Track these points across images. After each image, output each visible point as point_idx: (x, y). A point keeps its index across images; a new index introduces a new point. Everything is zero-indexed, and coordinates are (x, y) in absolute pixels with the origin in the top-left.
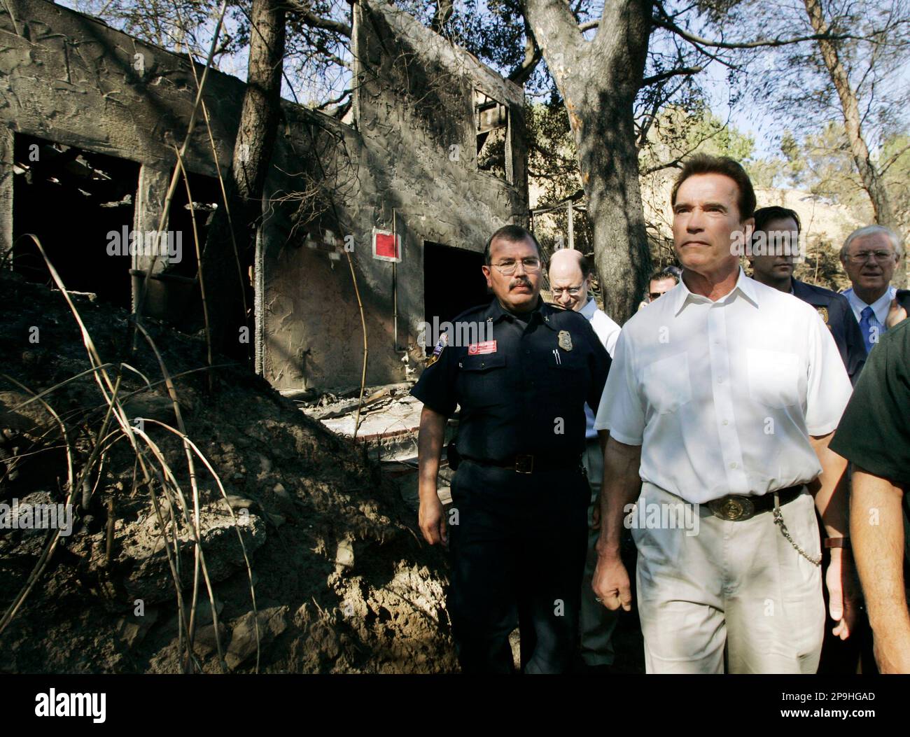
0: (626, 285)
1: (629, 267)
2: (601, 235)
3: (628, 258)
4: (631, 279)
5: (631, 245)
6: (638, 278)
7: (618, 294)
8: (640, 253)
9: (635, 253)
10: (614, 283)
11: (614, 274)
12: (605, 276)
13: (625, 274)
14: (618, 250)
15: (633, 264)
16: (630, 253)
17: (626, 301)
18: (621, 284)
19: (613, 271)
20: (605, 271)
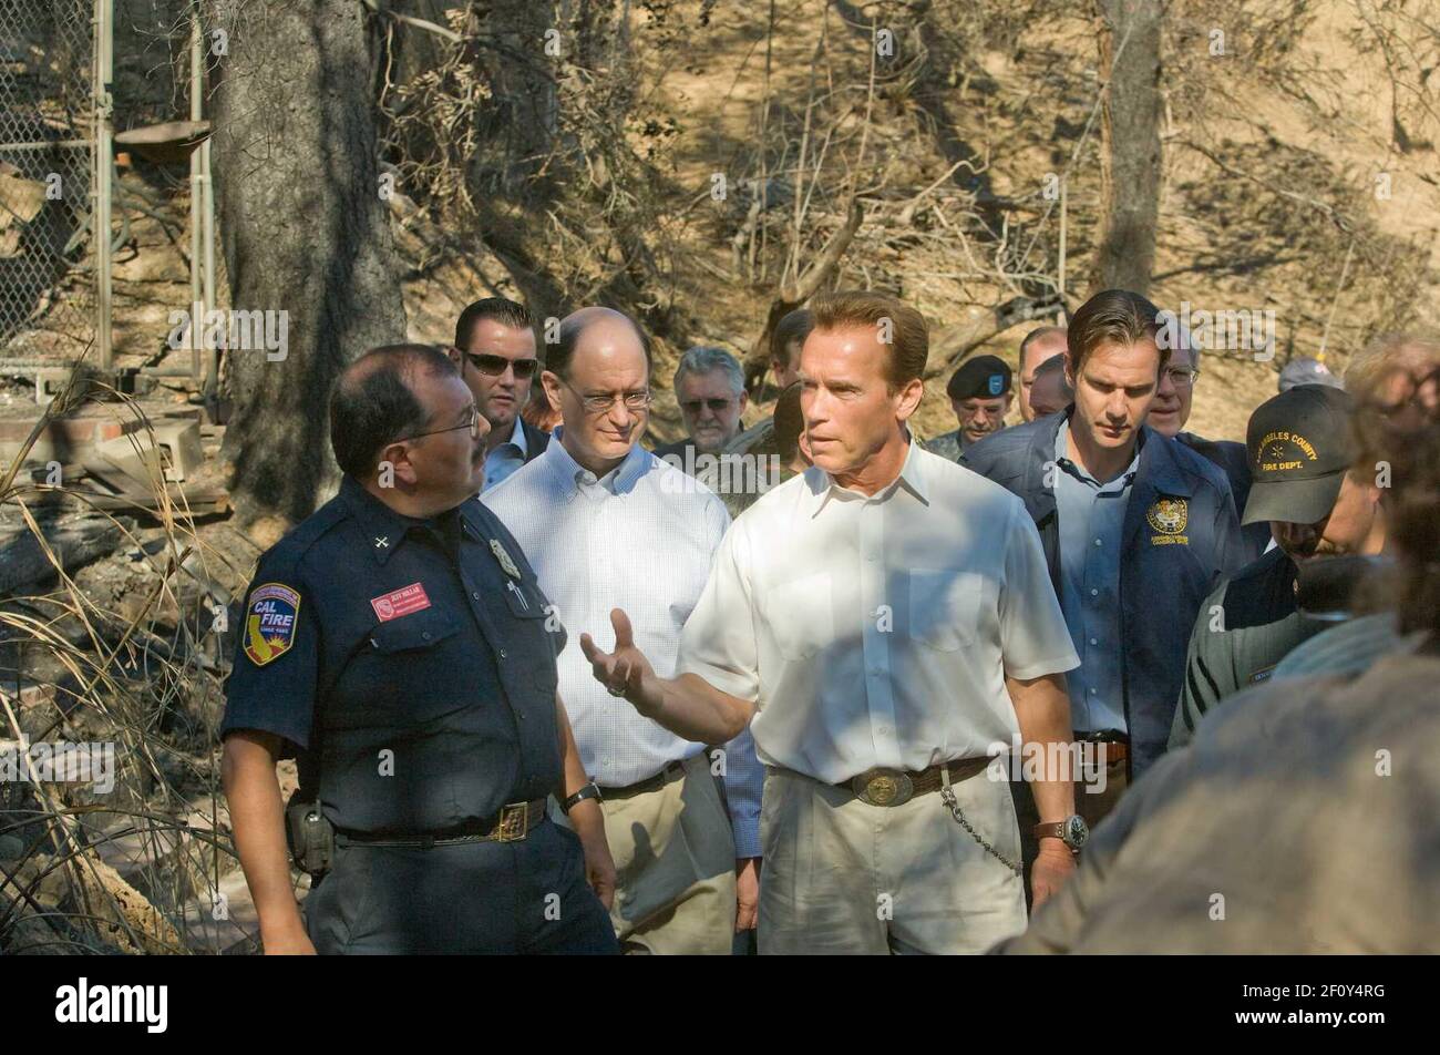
0: (306, 239)
1: (318, 186)
2: (243, 89)
3: (317, 160)
4: (322, 221)
5: (327, 124)
6: (343, 220)
7: (284, 261)
8: (349, 143)
9: (338, 148)
10: (274, 230)
11: (276, 205)
12: (248, 206)
13: (306, 209)
14: (288, 135)
15: (330, 178)
16: (324, 148)
17: (304, 284)
18: (292, 235)
19: (271, 195)
20: (247, 192)
